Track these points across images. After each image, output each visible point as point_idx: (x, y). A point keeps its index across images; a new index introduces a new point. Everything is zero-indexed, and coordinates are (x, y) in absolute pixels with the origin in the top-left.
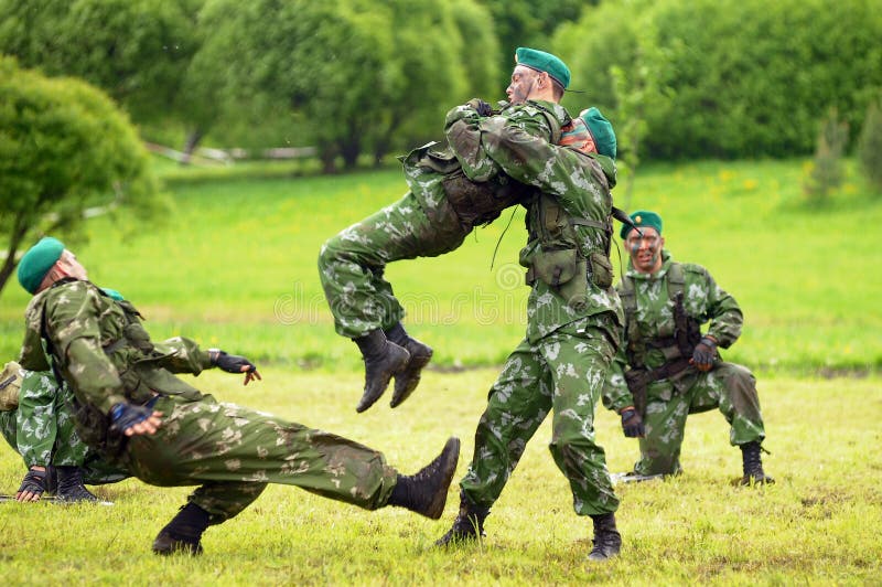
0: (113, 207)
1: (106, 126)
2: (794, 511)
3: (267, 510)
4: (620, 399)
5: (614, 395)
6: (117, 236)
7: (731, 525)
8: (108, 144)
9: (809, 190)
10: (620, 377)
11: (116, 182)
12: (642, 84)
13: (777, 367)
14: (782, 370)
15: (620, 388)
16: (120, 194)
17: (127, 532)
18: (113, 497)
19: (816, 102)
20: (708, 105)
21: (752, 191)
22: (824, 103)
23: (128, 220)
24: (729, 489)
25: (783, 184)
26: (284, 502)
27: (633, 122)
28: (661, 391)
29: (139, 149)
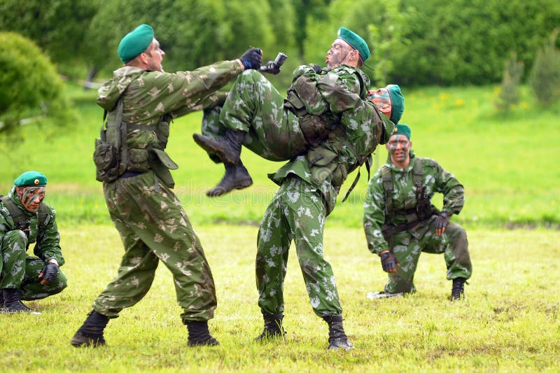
0: (40, 118)
1: (35, 65)
2: (489, 317)
3: (143, 317)
4: (380, 246)
5: (376, 243)
6: (42, 138)
7: (448, 326)
8: (36, 76)
9: (498, 106)
10: (379, 232)
11: (41, 102)
12: (389, 37)
13: (478, 222)
14: (481, 224)
15: (379, 238)
16: (45, 109)
17: (50, 333)
18: (40, 309)
19: (501, 48)
20: (431, 51)
21: (462, 107)
22: (507, 49)
23: (50, 126)
24: (447, 302)
25: (481, 102)
26: (155, 312)
27: (383, 61)
28: (402, 239)
29: (57, 80)
